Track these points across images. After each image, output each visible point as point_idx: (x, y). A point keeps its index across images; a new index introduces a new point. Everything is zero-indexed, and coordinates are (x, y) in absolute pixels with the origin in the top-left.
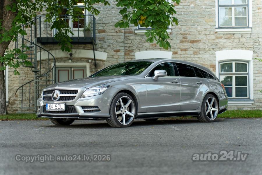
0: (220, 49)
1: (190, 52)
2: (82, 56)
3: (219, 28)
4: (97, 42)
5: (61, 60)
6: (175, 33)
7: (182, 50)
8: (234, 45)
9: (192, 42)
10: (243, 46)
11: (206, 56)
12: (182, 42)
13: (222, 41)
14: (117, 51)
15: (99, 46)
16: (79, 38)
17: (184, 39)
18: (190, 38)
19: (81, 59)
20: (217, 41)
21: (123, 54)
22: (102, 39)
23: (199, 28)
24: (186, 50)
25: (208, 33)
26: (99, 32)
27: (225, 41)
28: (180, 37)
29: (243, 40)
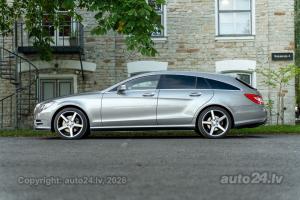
0: (221, 59)
1: (187, 62)
2: (68, 67)
3: (220, 36)
4: (86, 51)
5: (45, 71)
6: (170, 41)
7: (178, 60)
8: (236, 54)
9: (190, 51)
10: (246, 56)
11: (205, 67)
12: (178, 51)
13: (223, 50)
14: (108, 61)
15: (87, 56)
16: (64, 47)
17: (181, 49)
18: (187, 47)
19: (67, 71)
20: (217, 50)
21: (114, 64)
22: (91, 49)
23: (197, 36)
24: (182, 60)
25: (207, 42)
26: (88, 41)
27: (225, 50)
28: (176, 46)
29: (245, 49)
